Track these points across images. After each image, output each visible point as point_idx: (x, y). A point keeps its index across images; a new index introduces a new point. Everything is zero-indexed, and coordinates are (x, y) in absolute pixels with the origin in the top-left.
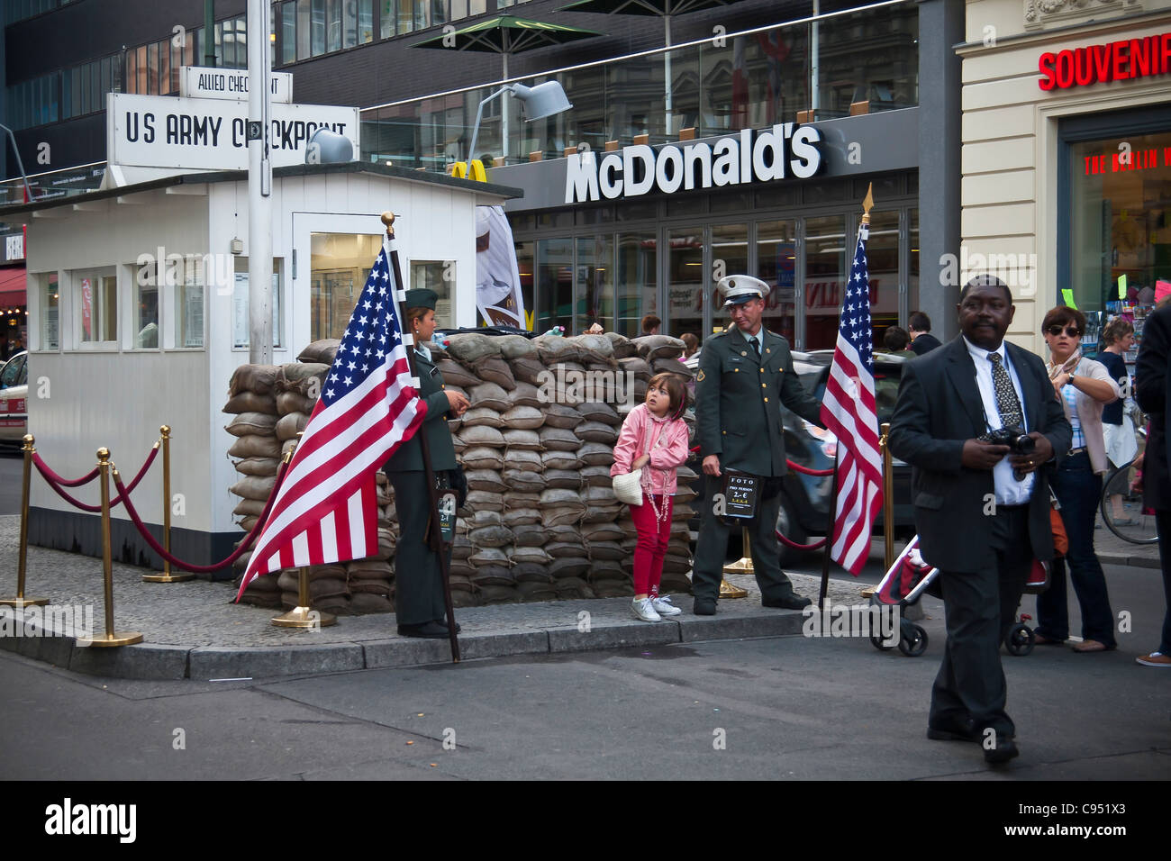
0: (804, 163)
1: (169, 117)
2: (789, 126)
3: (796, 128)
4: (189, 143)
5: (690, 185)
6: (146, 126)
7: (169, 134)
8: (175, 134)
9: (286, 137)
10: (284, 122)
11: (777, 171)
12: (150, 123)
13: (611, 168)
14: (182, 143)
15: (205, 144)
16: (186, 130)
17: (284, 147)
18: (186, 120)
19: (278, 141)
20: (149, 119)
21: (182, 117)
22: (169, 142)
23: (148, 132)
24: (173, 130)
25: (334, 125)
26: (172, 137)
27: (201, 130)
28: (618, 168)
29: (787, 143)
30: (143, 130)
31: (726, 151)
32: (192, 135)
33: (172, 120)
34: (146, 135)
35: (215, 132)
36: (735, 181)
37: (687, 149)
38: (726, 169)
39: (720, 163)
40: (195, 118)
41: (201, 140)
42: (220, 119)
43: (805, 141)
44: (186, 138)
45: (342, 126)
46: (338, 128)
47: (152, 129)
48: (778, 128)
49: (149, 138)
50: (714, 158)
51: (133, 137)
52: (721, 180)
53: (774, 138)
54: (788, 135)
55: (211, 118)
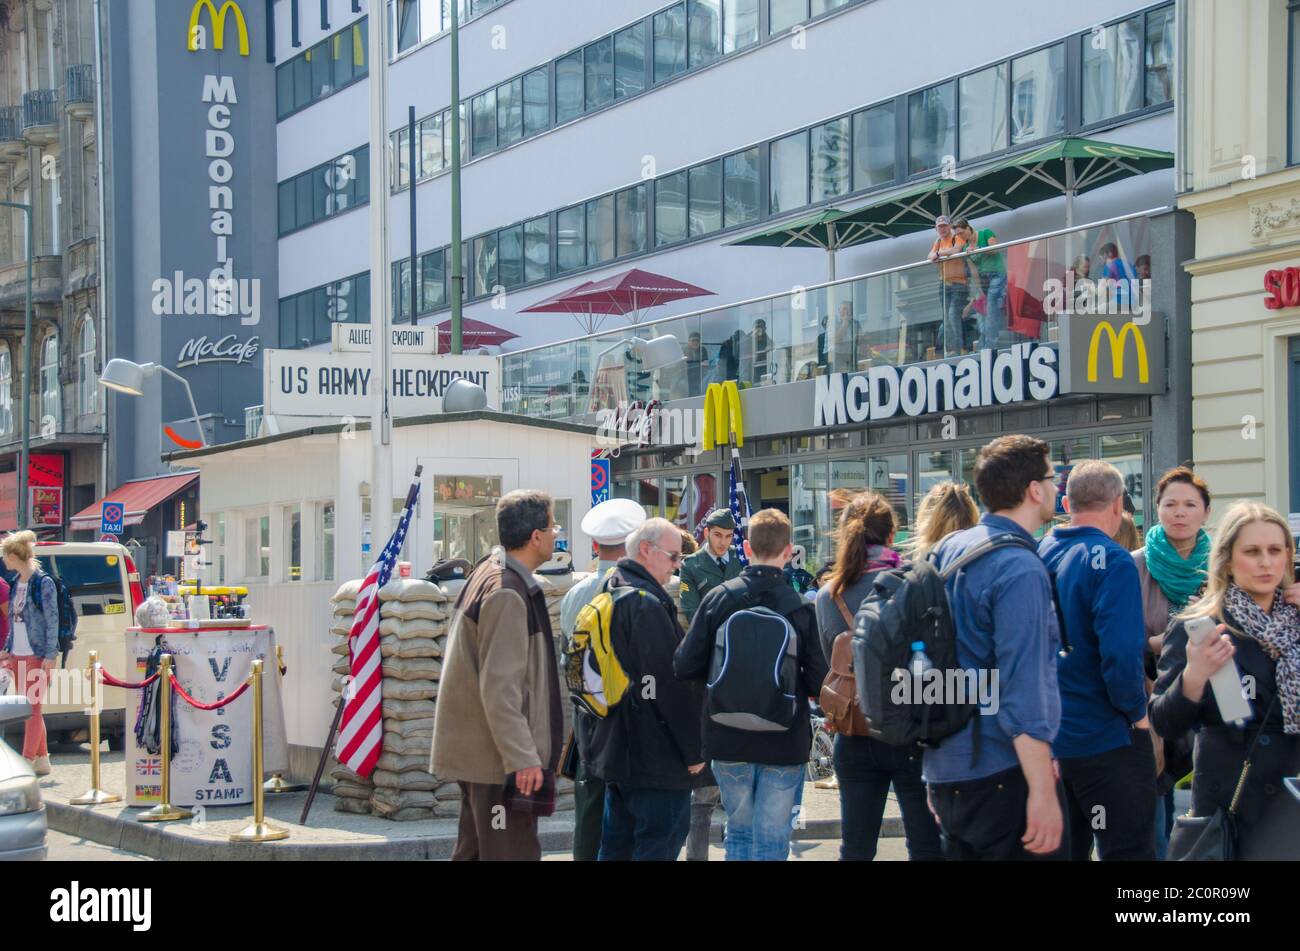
0: (1042, 384)
1: (321, 370)
2: (1027, 346)
3: (1034, 347)
4: (340, 393)
5: (933, 408)
6: (300, 378)
7: (321, 385)
8: (327, 385)
9: (431, 385)
10: (429, 372)
11: (1015, 394)
12: (303, 376)
13: (858, 390)
14: (333, 393)
15: (355, 393)
16: (337, 381)
17: (429, 395)
18: (337, 372)
19: (424, 389)
20: (303, 371)
21: (334, 369)
22: (321, 392)
23: (302, 384)
24: (324, 381)
25: (478, 373)
26: (324, 388)
27: (350, 381)
28: (864, 390)
29: (1026, 363)
30: (296, 383)
31: (967, 372)
32: (343, 386)
33: (324, 372)
34: (299, 387)
35: (364, 383)
36: (975, 403)
37: (930, 370)
38: (967, 390)
39: (961, 384)
40: (346, 370)
41: (351, 390)
42: (369, 370)
43: (1042, 361)
44: (337, 388)
45: (485, 373)
46: (481, 376)
47: (305, 382)
48: (1016, 348)
49: (302, 389)
50: (956, 379)
51: (287, 389)
52: (963, 402)
53: (1012, 358)
54: (1026, 356)
55: (360, 370)
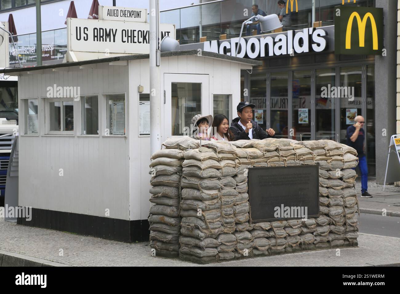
0: (319, 45)
1: (94, 29)
2: (311, 29)
3: (314, 30)
4: (103, 41)
5: (263, 55)
6: (85, 33)
7: (94, 36)
8: (97, 37)
9: (144, 38)
10: (144, 31)
11: (305, 49)
12: (86, 32)
13: (225, 48)
14: (100, 41)
15: (110, 41)
16: (102, 35)
17: (144, 43)
18: (101, 30)
19: (141, 40)
20: (86, 29)
21: (100, 29)
22: (94, 40)
23: (85, 36)
24: (96, 35)
25: (165, 32)
26: (96, 38)
27: (108, 35)
28: (228, 47)
29: (310, 37)
30: (83, 35)
31: (280, 40)
32: (104, 37)
33: (96, 30)
34: (84, 37)
35: (114, 36)
36: (284, 53)
37: (262, 39)
38: (280, 48)
39: (277, 45)
40: (106, 29)
41: (108, 40)
42: (116, 30)
43: (319, 35)
44: (101, 38)
45: (168, 32)
46: (167, 34)
47: (87, 35)
48: (306, 30)
49: (86, 39)
50: (275, 43)
51: (79, 38)
52: (278, 53)
53: (304, 34)
54: (310, 33)
55: (112, 29)
